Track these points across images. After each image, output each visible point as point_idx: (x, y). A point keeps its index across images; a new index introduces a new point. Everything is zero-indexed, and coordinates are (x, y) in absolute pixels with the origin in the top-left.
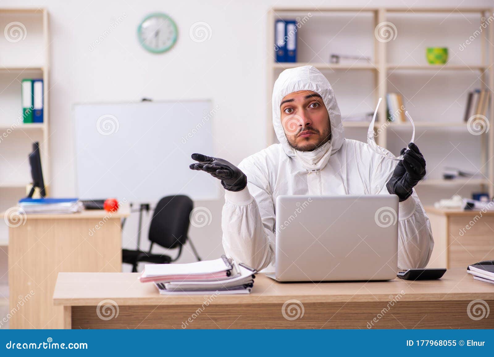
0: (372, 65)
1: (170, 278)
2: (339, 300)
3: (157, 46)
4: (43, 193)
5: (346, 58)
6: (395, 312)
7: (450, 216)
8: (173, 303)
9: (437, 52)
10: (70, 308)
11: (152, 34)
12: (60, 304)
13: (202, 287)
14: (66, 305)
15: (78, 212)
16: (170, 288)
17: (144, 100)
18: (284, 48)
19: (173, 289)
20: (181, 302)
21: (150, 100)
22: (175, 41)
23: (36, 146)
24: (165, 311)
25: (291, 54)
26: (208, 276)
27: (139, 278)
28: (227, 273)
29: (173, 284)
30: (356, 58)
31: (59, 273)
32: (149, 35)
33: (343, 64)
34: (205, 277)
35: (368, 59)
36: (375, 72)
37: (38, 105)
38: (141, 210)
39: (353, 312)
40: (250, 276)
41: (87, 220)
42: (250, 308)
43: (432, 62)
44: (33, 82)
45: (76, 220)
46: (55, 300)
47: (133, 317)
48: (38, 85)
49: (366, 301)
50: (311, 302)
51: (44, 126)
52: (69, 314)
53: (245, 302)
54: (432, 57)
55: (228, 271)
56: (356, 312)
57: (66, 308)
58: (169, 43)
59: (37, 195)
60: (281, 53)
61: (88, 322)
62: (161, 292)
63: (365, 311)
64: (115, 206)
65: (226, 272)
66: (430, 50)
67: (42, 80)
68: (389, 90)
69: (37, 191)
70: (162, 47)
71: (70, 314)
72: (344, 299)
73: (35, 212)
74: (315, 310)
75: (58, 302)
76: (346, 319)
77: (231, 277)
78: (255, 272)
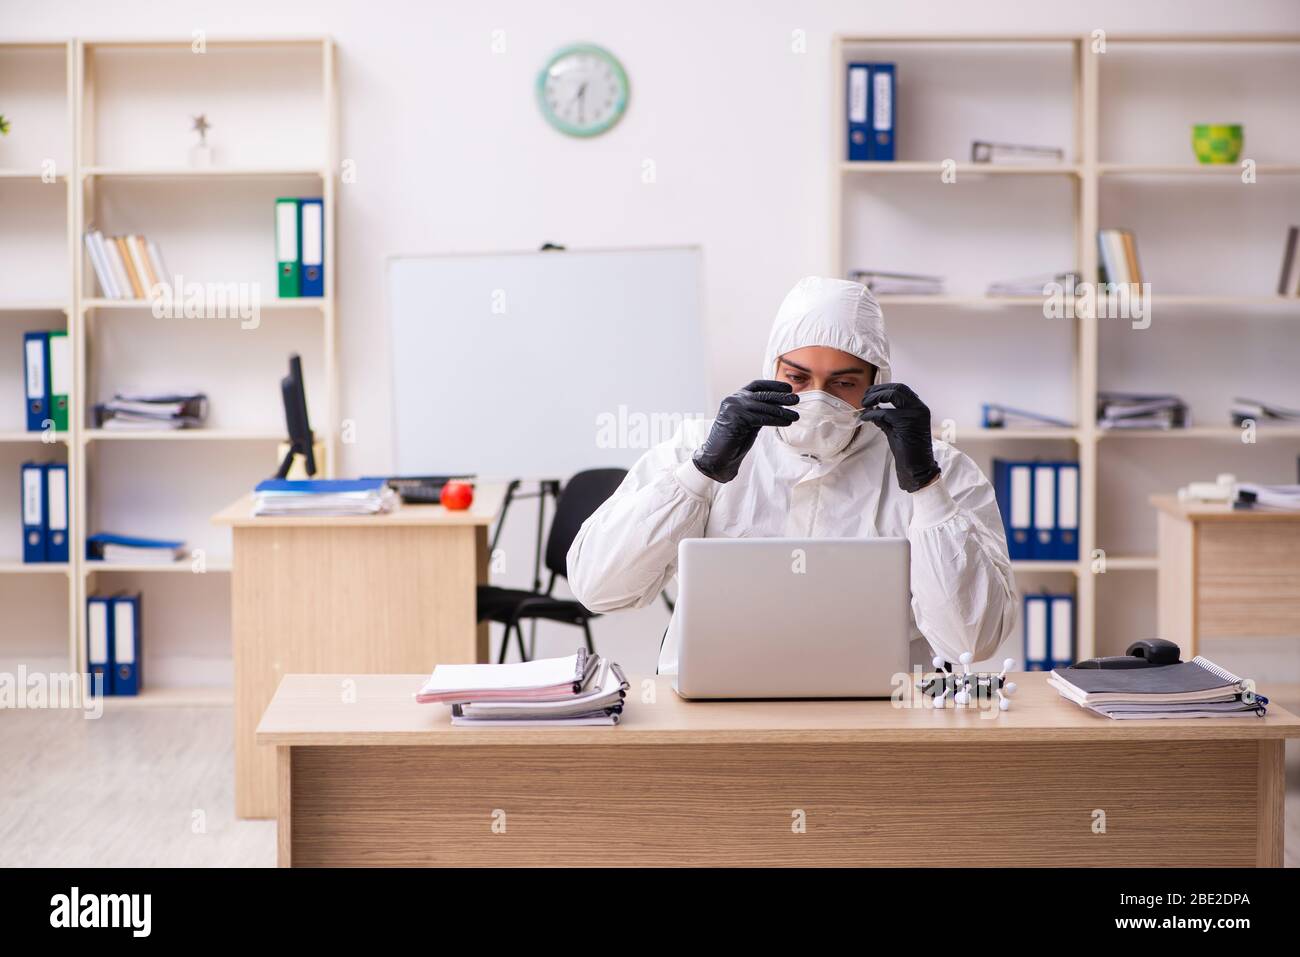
0: (1068, 166)
1: (471, 696)
2: (775, 739)
3: (581, 119)
4: (311, 468)
5: (1008, 148)
6: (893, 759)
7: (1200, 523)
8: (472, 741)
9: (1215, 135)
10: (289, 750)
11: (573, 91)
12: (268, 742)
13: (528, 712)
14: (281, 744)
15: (384, 512)
16: (470, 715)
17: (548, 247)
18: (868, 128)
19: (476, 715)
20: (485, 740)
21: (561, 248)
22: (623, 109)
23: (296, 363)
24: (463, 754)
25: (882, 139)
26: (540, 694)
27: (414, 695)
28: (574, 688)
29: (476, 707)
30: (1031, 150)
31: (286, 676)
32: (565, 93)
33: (1001, 163)
34: (534, 693)
35: (1059, 153)
36: (1076, 180)
37: (311, 258)
38: (542, 494)
39: (813, 759)
40: (615, 693)
41: (402, 529)
42: (621, 751)
43: (1205, 159)
44: (301, 204)
45: (377, 528)
46: (259, 734)
47: (404, 764)
48: (311, 212)
49: (826, 740)
50: (724, 742)
51: (325, 303)
52: (287, 759)
53: (603, 740)
54: (1205, 146)
55: (577, 683)
56: (817, 758)
57: (280, 749)
58: (608, 114)
59: (298, 472)
60: (858, 137)
61: (324, 773)
62: (456, 720)
63: (836, 758)
64: (465, 499)
65: (572, 686)
66: (1200, 131)
67: (320, 202)
68: (1103, 225)
69: (299, 460)
70: (591, 123)
71: (289, 760)
72: (783, 738)
73: (289, 512)
74: (742, 754)
75: (267, 739)
76: (799, 772)
77: (582, 694)
78: (625, 686)
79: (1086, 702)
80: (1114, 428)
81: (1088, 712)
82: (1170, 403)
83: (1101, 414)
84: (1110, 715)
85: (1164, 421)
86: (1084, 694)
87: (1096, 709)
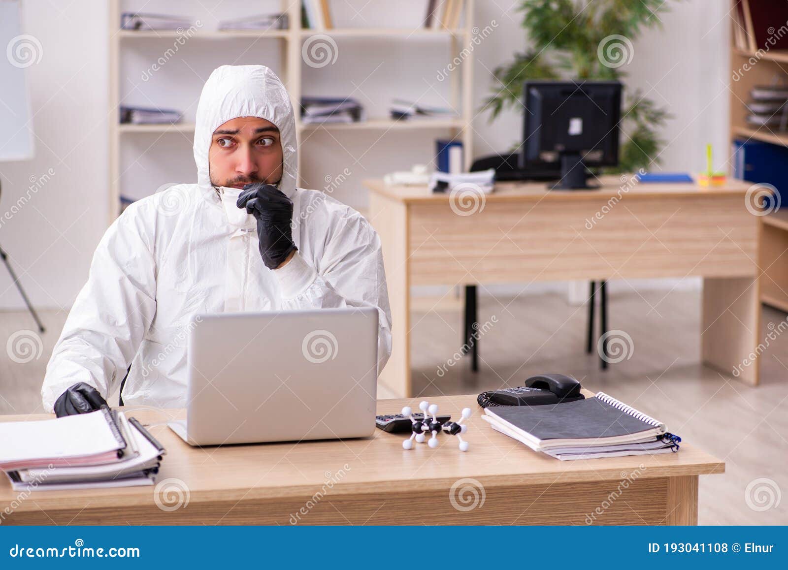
1: (29, 464)
7: (410, 206)
16: (27, 480)
28: (118, 454)
29: (33, 474)
40: (154, 458)
55: (120, 450)
62: (16, 485)
65: (116, 452)
77: (124, 458)
78: (162, 452)
79: (538, 447)
80: (313, 123)
81: (542, 456)
82: (350, 105)
83: (303, 112)
84: (559, 457)
85: (347, 118)
86: (537, 441)
87: (547, 452)
